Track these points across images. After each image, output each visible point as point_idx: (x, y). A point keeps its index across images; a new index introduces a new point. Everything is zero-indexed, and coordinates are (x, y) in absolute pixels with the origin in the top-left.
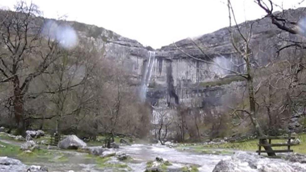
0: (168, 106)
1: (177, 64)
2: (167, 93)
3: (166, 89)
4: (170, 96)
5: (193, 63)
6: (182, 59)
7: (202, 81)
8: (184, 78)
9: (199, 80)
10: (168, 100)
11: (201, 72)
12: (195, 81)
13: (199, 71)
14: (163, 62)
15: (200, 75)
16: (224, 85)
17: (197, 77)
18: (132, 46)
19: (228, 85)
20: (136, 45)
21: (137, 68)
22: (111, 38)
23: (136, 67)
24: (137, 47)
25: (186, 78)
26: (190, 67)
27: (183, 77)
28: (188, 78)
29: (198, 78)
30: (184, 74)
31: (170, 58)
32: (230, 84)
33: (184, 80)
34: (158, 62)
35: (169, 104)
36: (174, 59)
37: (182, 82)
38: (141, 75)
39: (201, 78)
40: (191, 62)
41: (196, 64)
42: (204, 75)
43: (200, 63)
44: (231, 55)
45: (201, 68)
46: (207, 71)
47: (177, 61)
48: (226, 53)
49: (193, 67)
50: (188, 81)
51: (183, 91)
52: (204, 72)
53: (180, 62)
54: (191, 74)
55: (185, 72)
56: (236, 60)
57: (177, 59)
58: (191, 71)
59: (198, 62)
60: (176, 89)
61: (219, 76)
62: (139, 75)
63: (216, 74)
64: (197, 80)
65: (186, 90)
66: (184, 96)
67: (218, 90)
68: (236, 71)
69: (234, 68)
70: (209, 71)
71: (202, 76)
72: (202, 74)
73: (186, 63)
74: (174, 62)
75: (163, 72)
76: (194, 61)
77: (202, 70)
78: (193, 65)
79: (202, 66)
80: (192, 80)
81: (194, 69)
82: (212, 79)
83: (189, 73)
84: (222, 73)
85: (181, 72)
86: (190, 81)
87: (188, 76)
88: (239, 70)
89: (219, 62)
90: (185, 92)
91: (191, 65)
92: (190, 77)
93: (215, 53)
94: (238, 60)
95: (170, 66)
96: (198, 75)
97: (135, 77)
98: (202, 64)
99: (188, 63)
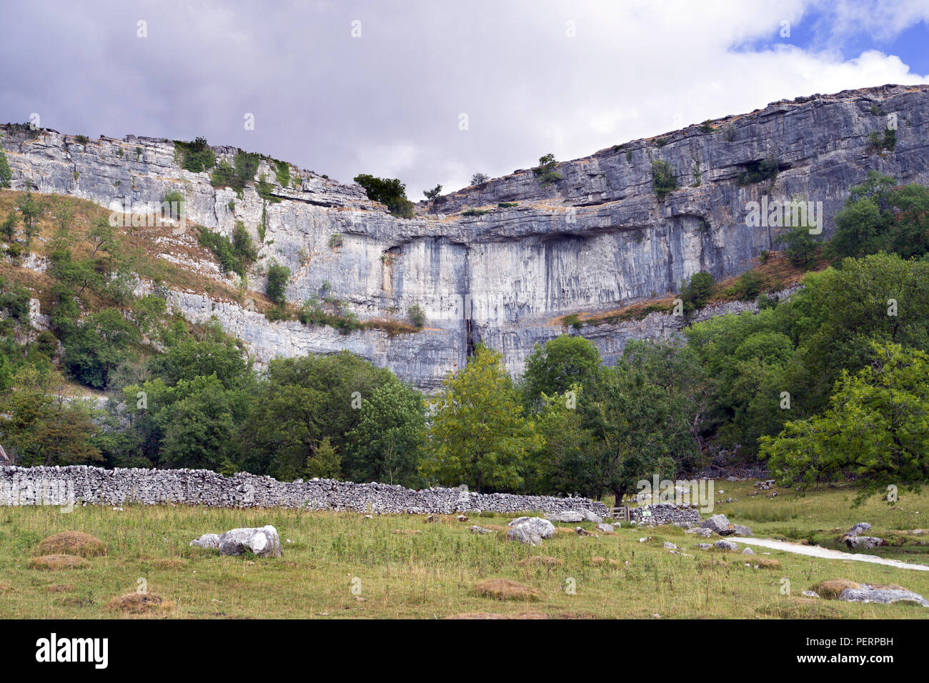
1: (487, 257)
2: (457, 346)
3: (455, 335)
5: (535, 254)
6: (502, 242)
7: (563, 309)
9: (552, 304)
11: (558, 280)
12: (540, 307)
13: (552, 278)
14: (445, 251)
15: (556, 289)
16: (625, 323)
17: (547, 296)
19: (638, 324)
21: (366, 276)
22: (285, 185)
23: (363, 272)
25: (513, 299)
26: (526, 264)
27: (505, 298)
28: (521, 301)
29: (549, 300)
30: (508, 287)
31: (465, 240)
32: (644, 321)
33: (507, 306)
34: (429, 251)
36: (476, 241)
37: (502, 312)
39: (559, 299)
40: (527, 253)
41: (543, 256)
42: (568, 288)
43: (555, 253)
44: (648, 230)
45: (560, 269)
46: (577, 279)
47: (486, 248)
48: (631, 225)
49: (536, 265)
50: (521, 307)
51: (506, 340)
52: (570, 280)
53: (496, 253)
54: (530, 289)
55: (509, 280)
56: (663, 246)
57: (485, 243)
58: (529, 277)
59: (549, 250)
60: (486, 333)
61: (613, 292)
62: (372, 296)
63: (603, 285)
64: (546, 304)
65: (514, 337)
66: (508, 356)
67: (610, 336)
68: (663, 279)
69: (656, 271)
70: (582, 278)
71: (564, 292)
72: (562, 287)
73: (514, 255)
74: (478, 251)
75: (442, 283)
76: (536, 248)
77: (562, 275)
78: (535, 260)
79: (562, 261)
80: (531, 306)
81: (536, 271)
82: (592, 300)
83: (522, 284)
84: (621, 285)
85: (499, 283)
86: (526, 308)
87: (519, 293)
88: (670, 275)
89: (613, 250)
90: (512, 341)
91: (530, 258)
92: (526, 297)
93: (601, 225)
94: (669, 247)
95: (465, 265)
96: (550, 290)
97: (360, 303)
98: (562, 257)
99: (520, 254)
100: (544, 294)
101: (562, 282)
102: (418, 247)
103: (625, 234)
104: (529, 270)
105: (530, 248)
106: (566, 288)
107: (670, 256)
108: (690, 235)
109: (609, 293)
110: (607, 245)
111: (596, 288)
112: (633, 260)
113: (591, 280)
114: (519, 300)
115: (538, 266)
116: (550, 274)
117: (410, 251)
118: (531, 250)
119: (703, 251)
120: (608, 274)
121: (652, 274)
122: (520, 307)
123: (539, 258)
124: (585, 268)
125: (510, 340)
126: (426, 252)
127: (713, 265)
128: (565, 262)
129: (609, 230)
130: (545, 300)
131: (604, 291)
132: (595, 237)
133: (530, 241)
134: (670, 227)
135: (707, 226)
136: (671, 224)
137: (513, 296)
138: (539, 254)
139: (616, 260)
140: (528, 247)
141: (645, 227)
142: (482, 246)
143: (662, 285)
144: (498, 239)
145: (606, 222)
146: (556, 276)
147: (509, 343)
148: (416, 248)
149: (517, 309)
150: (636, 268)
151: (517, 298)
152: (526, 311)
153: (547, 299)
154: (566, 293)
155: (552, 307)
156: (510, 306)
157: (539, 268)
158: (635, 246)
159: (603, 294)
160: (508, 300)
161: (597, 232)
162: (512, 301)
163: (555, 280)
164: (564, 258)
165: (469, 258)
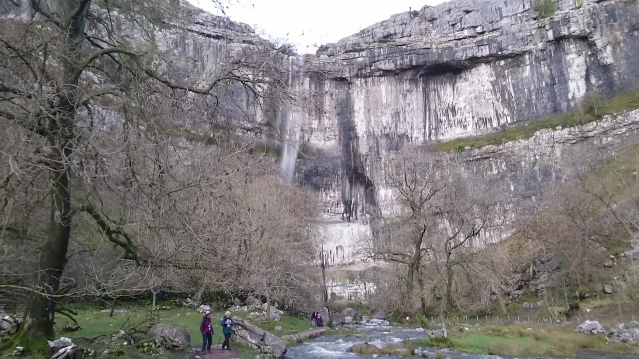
0: (346, 211)
1: (367, 92)
2: (340, 173)
3: (339, 162)
4: (351, 182)
5: (413, 86)
6: (380, 76)
7: (441, 137)
9: (430, 133)
10: (343, 194)
11: (435, 110)
12: (418, 137)
13: (430, 110)
14: (328, 86)
15: (433, 119)
16: (510, 143)
17: (425, 126)
18: (238, 42)
19: (524, 142)
20: (249, 39)
24: (250, 43)
25: (393, 129)
26: (405, 96)
27: (385, 128)
28: (401, 131)
29: (427, 130)
30: (386, 119)
31: (347, 75)
32: (531, 139)
33: (387, 135)
34: (313, 86)
35: (347, 204)
36: (357, 76)
37: (383, 142)
38: (264, 122)
39: (436, 129)
40: (406, 86)
41: (421, 89)
42: (445, 118)
43: (432, 86)
44: (527, 57)
45: (437, 101)
46: (453, 110)
47: (366, 82)
48: (510, 52)
49: (414, 97)
50: (401, 137)
51: (388, 167)
52: (447, 111)
53: (376, 86)
54: (408, 119)
55: (389, 112)
56: (545, 69)
57: (366, 77)
58: (407, 108)
59: (426, 84)
60: (368, 161)
61: (490, 120)
62: (260, 124)
63: (480, 113)
64: (424, 134)
67: (494, 157)
68: (546, 101)
69: (537, 93)
70: (459, 109)
71: (441, 122)
72: (439, 117)
73: (394, 88)
74: (359, 85)
76: (413, 81)
77: (439, 107)
78: (413, 92)
79: (438, 93)
80: (410, 136)
81: (415, 103)
82: (469, 128)
83: (401, 115)
84: (500, 112)
85: (379, 114)
86: (405, 138)
87: (398, 123)
88: (553, 97)
89: (491, 79)
91: (408, 91)
92: (405, 127)
93: (479, 55)
94: (551, 70)
95: (347, 98)
96: (427, 120)
97: (248, 130)
98: (439, 89)
99: (399, 87)
100: (422, 124)
101: (439, 113)
102: (303, 82)
103: (502, 63)
104: (408, 102)
105: (408, 82)
106: (442, 119)
107: (552, 78)
108: (573, 56)
109: (485, 121)
110: (483, 74)
111: (473, 117)
112: (511, 87)
113: (468, 109)
114: (398, 130)
115: (416, 98)
116: (427, 105)
118: (410, 83)
119: (587, 71)
120: (485, 103)
121: (534, 97)
122: (399, 136)
123: (417, 91)
124: (461, 99)
126: (310, 86)
127: (600, 82)
128: (442, 93)
129: (486, 60)
130: (423, 130)
131: (482, 119)
132: (472, 68)
133: (408, 75)
134: (550, 51)
135: (592, 45)
136: (552, 48)
137: (393, 126)
138: (417, 87)
139: (494, 88)
140: (406, 80)
141: (524, 53)
142: (363, 80)
143: (545, 107)
144: (378, 74)
145: (485, 52)
146: (433, 107)
148: (301, 82)
149: (397, 139)
150: (515, 92)
151: (396, 128)
152: (406, 140)
153: (425, 129)
154: (443, 123)
155: (430, 136)
156: (390, 135)
157: (417, 100)
158: (512, 73)
159: (480, 122)
160: (388, 130)
161: (475, 61)
162: (392, 131)
163: (432, 112)
164: (441, 90)
165: (350, 91)
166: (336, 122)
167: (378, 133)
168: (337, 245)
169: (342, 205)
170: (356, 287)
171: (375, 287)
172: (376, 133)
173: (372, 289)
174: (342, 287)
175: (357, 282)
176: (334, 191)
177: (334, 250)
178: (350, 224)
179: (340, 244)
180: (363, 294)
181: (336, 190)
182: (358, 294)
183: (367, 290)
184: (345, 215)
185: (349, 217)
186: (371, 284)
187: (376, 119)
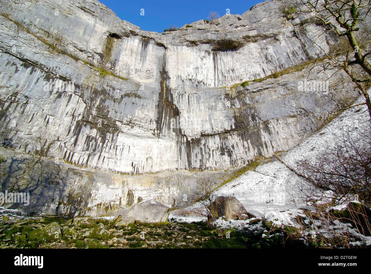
0: (157, 128)
1: (178, 54)
2: (155, 99)
3: (154, 91)
5: (207, 55)
6: (186, 46)
8: (190, 77)
9: (218, 83)
11: (221, 71)
12: (211, 84)
14: (151, 47)
15: (220, 75)
17: (215, 79)
26: (202, 59)
27: (189, 75)
28: (200, 78)
29: (216, 81)
30: (191, 70)
31: (164, 42)
33: (190, 80)
34: (141, 46)
35: (158, 122)
36: (171, 44)
37: (188, 83)
39: (222, 81)
40: (203, 54)
41: (212, 57)
42: (228, 75)
43: (218, 56)
44: (281, 36)
45: (222, 65)
46: (233, 70)
47: (177, 48)
48: (271, 33)
51: (191, 98)
52: (229, 71)
53: (184, 51)
54: (204, 73)
55: (192, 66)
57: (177, 45)
58: (204, 66)
59: (215, 55)
60: (176, 94)
61: (259, 75)
63: (251, 72)
64: (215, 83)
65: (196, 96)
66: (192, 108)
69: (293, 53)
70: (237, 69)
71: (225, 77)
72: (224, 75)
73: (195, 54)
74: (172, 50)
75: (147, 62)
76: (208, 52)
77: (223, 68)
78: (207, 59)
79: (223, 61)
80: (205, 83)
81: (208, 64)
83: (200, 70)
84: (265, 69)
85: (185, 66)
86: (202, 83)
87: (198, 74)
88: (306, 53)
89: (258, 50)
90: (195, 99)
91: (204, 57)
92: (202, 77)
93: (251, 35)
95: (164, 56)
96: (216, 76)
98: (223, 58)
99: (198, 54)
100: (213, 78)
101: (223, 72)
102: (134, 41)
104: (204, 63)
105: (204, 52)
106: (226, 75)
109: (256, 75)
110: (253, 48)
111: (247, 74)
112: (273, 53)
113: (243, 69)
114: (198, 78)
115: (209, 61)
116: (216, 67)
117: (128, 42)
118: (205, 53)
120: (254, 65)
122: (198, 82)
123: (209, 58)
124: (238, 64)
125: (194, 98)
126: (138, 45)
128: (225, 61)
129: (254, 39)
130: (214, 81)
132: (245, 46)
133: (206, 47)
137: (194, 75)
138: (209, 56)
139: (260, 55)
140: (203, 50)
141: (279, 33)
142: (175, 47)
143: (302, 59)
145: (254, 33)
146: (220, 68)
147: (192, 99)
148: (132, 42)
149: (197, 83)
150: (276, 56)
151: (196, 77)
152: (202, 85)
154: (227, 78)
155: (218, 85)
156: (192, 80)
157: (210, 63)
158: (273, 46)
160: (191, 77)
162: (193, 78)
163: (219, 71)
164: (224, 59)
165: (166, 52)
166: (155, 68)
167: (184, 77)
168: (147, 156)
169: (154, 122)
170: (161, 191)
171: (178, 191)
172: (183, 78)
173: (175, 193)
174: (148, 191)
175: (162, 186)
176: (149, 111)
177: (145, 160)
178: (160, 140)
179: (150, 156)
180: (167, 197)
181: (150, 110)
182: (163, 198)
183: (171, 193)
184: (156, 131)
185: (159, 133)
186: (175, 188)
187: (183, 69)
